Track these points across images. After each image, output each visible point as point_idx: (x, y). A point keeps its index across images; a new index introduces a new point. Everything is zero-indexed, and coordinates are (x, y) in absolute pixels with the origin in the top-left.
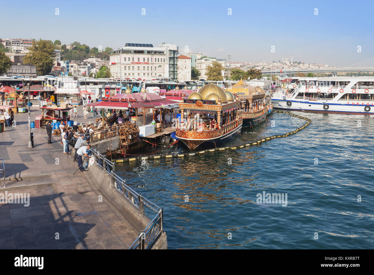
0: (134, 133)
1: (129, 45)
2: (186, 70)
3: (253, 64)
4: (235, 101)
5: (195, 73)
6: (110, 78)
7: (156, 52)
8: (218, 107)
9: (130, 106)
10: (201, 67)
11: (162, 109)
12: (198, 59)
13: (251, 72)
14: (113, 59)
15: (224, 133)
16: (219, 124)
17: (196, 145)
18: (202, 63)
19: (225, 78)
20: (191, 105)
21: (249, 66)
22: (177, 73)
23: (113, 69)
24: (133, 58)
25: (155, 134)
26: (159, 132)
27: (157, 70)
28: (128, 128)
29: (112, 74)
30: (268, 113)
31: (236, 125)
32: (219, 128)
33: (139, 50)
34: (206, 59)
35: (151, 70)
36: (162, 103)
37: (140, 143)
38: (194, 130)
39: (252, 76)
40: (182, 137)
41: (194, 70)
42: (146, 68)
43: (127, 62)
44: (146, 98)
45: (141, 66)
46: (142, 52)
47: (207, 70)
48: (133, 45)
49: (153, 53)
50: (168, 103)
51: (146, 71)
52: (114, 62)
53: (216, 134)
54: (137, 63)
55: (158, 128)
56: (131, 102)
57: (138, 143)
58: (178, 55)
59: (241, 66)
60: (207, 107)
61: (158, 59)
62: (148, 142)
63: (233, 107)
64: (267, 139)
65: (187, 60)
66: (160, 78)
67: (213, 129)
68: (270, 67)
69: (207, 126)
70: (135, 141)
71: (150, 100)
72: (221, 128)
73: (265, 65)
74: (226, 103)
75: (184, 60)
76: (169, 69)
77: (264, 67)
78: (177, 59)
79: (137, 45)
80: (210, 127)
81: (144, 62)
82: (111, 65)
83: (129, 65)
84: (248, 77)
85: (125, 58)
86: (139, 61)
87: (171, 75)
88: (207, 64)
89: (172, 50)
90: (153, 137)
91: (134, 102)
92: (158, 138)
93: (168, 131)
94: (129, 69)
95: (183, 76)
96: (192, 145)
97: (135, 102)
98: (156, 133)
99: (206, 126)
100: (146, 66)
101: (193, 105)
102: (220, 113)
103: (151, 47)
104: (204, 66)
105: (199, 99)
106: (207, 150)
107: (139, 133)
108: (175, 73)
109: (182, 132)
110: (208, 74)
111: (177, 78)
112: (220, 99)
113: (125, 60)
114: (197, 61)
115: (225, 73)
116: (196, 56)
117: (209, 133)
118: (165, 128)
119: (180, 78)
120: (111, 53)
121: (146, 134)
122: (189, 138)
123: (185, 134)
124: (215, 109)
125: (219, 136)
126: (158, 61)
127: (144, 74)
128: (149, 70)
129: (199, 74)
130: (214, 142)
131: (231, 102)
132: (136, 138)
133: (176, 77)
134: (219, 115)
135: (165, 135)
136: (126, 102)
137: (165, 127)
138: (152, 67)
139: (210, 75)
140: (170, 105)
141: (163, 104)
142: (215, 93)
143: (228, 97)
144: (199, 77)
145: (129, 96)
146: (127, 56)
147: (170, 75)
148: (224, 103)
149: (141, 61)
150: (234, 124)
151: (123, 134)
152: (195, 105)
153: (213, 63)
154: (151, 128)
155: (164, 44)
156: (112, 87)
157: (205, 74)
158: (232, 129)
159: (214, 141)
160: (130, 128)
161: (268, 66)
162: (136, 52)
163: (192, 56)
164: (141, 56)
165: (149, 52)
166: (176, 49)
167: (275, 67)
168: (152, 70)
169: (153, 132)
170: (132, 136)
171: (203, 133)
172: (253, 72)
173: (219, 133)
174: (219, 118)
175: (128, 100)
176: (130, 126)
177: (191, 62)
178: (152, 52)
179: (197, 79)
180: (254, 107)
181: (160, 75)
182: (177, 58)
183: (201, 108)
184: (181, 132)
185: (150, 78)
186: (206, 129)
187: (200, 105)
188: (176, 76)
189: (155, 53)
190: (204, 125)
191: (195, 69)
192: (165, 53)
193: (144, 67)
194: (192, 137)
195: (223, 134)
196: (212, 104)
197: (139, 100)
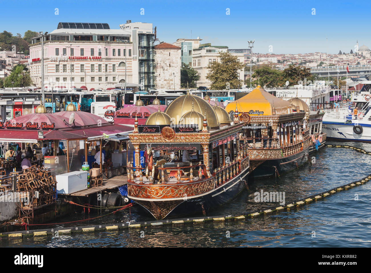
0: (46, 186)
1: (65, 25)
2: (171, 70)
3: (301, 58)
4: (232, 124)
5: (189, 76)
6: (30, 88)
7: (114, 38)
8: (203, 137)
9: (41, 136)
10: (199, 64)
11: (103, 142)
12: (194, 50)
13: (291, 71)
14: (35, 51)
15: (218, 184)
16: (207, 169)
17: (168, 210)
18: (201, 56)
19: (245, 84)
20: (152, 135)
21: (293, 61)
22: (155, 75)
23: (35, 70)
24: (72, 50)
25: (88, 188)
26: (96, 184)
27: (116, 70)
28: (32, 179)
29: (34, 80)
30: (314, 148)
31: (237, 169)
32: (208, 175)
33: (82, 34)
34: (208, 48)
35: (106, 71)
36: (105, 130)
37: (58, 206)
38: (161, 182)
39: (294, 79)
40: (141, 197)
41: (187, 70)
42: (96, 68)
43: (61, 56)
44: (74, 122)
45: (87, 64)
46: (88, 38)
47: (210, 69)
48: (72, 26)
49: (109, 40)
50: (116, 131)
51: (96, 73)
52: (37, 58)
53: (203, 187)
54: (79, 59)
55: (94, 178)
56: (44, 129)
57: (54, 205)
58: (156, 43)
59: (279, 61)
60: (182, 138)
61: (119, 50)
62: (73, 203)
63: (230, 136)
64: (316, 197)
65: (172, 51)
66: (123, 85)
67: (196, 179)
68: (334, 63)
69: (186, 173)
70: (48, 202)
71: (83, 125)
72: (211, 175)
73: (324, 60)
74: (218, 128)
75: (166, 52)
76: (140, 69)
77: (323, 63)
78: (155, 50)
79: (79, 26)
80: (191, 174)
81: (91, 57)
82: (32, 64)
83: (65, 63)
84: (286, 81)
85: (57, 50)
86: (82, 54)
87: (143, 80)
88: (210, 58)
89: (144, 33)
90: (83, 194)
91: (49, 129)
92: (94, 196)
93: (115, 182)
94: (65, 70)
95: (166, 82)
96: (159, 211)
97: (52, 129)
98: (90, 187)
99: (183, 174)
100: (96, 63)
101: (155, 136)
102: (207, 147)
103: (105, 28)
104: (205, 62)
105: (166, 124)
106: (188, 220)
107: (55, 187)
108: (151, 75)
109: (140, 187)
110: (212, 76)
111: (153, 86)
112: (206, 121)
113: (57, 53)
114: (193, 52)
115: (245, 76)
116: (191, 43)
117: (190, 185)
118: (111, 178)
119: (160, 85)
120: (32, 41)
121: (70, 188)
122: (153, 198)
123: (146, 191)
124: (198, 140)
125: (209, 190)
126: (119, 55)
127: (93, 79)
128: (102, 71)
129: (196, 76)
130: (201, 203)
131: (226, 127)
132: (50, 197)
133: (152, 84)
134: (206, 151)
135: (108, 190)
136: (35, 129)
137: (110, 175)
138: (106, 65)
139: (216, 78)
140: (120, 133)
141: (107, 132)
142: (196, 111)
143: (220, 118)
144: (198, 82)
145: (42, 118)
146: (61, 46)
147: (140, 80)
148: (213, 128)
149: (87, 54)
150: (234, 167)
151: (23, 188)
152: (160, 136)
153: (220, 57)
154: (81, 178)
155: (130, 23)
156: (26, 103)
157: (207, 77)
158: (231, 176)
159: (200, 201)
160: (37, 178)
161: (330, 61)
162: (78, 38)
163: (182, 43)
164: (87, 46)
165: (101, 38)
166: (151, 32)
167: (342, 62)
168: (108, 70)
169: (84, 185)
170: (42, 192)
171: (178, 186)
172: (293, 72)
173: (208, 184)
174: (206, 156)
175: (39, 126)
176: (39, 174)
177: (182, 55)
178: (107, 37)
179: (193, 86)
180: (282, 136)
181: (122, 81)
182: (153, 48)
183: (172, 140)
184: (137, 186)
185: (104, 86)
186: (184, 179)
187: (169, 134)
188: (152, 80)
189: (114, 40)
190: (180, 171)
191: (189, 69)
192: (131, 40)
193: (92, 65)
194: (159, 194)
195: (216, 187)
196: (192, 132)
197: (60, 124)
